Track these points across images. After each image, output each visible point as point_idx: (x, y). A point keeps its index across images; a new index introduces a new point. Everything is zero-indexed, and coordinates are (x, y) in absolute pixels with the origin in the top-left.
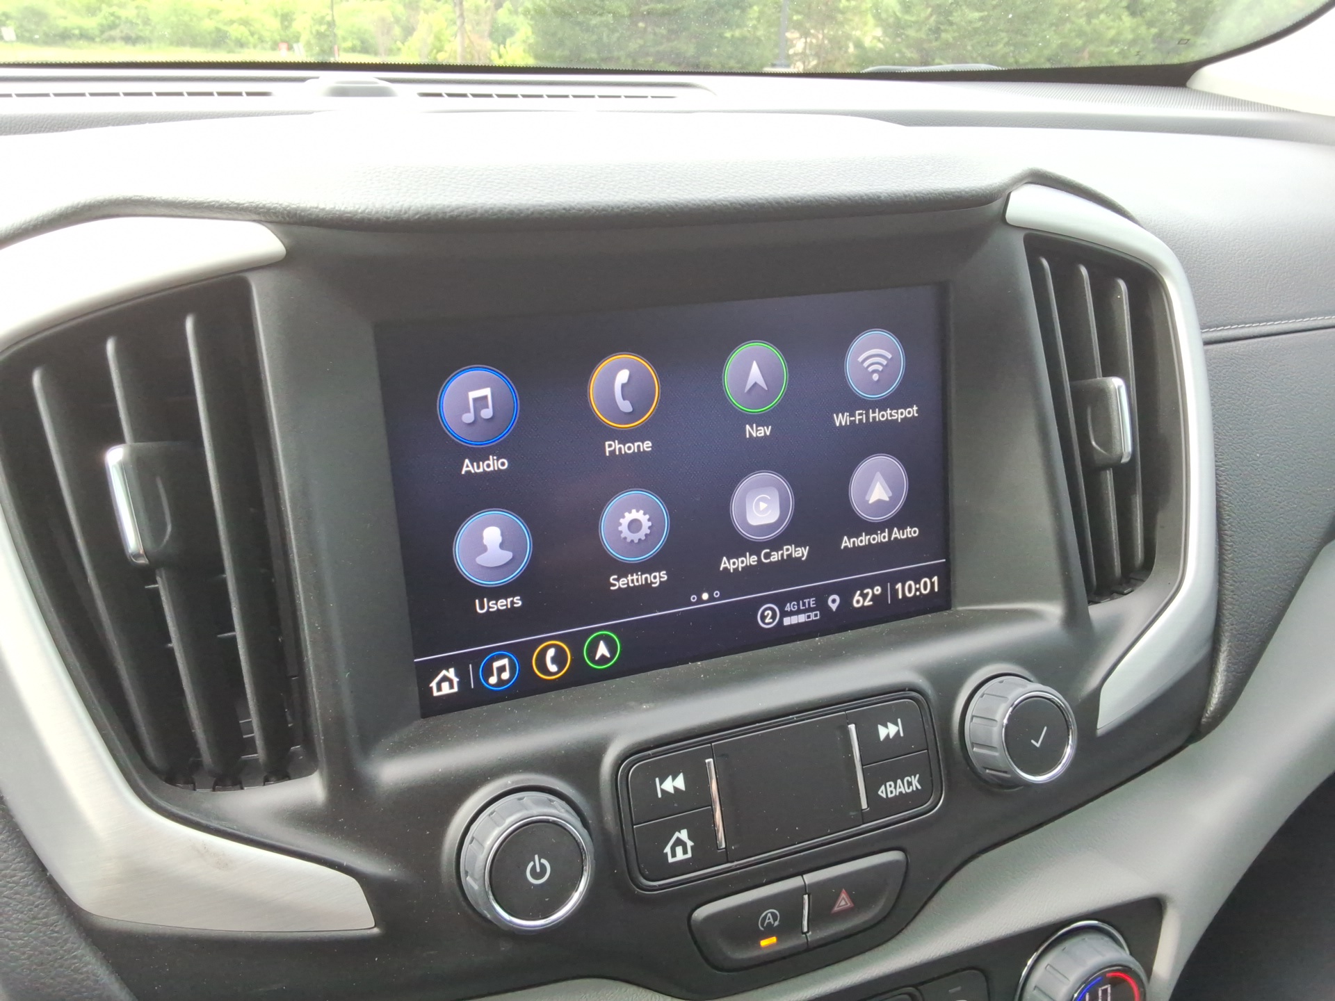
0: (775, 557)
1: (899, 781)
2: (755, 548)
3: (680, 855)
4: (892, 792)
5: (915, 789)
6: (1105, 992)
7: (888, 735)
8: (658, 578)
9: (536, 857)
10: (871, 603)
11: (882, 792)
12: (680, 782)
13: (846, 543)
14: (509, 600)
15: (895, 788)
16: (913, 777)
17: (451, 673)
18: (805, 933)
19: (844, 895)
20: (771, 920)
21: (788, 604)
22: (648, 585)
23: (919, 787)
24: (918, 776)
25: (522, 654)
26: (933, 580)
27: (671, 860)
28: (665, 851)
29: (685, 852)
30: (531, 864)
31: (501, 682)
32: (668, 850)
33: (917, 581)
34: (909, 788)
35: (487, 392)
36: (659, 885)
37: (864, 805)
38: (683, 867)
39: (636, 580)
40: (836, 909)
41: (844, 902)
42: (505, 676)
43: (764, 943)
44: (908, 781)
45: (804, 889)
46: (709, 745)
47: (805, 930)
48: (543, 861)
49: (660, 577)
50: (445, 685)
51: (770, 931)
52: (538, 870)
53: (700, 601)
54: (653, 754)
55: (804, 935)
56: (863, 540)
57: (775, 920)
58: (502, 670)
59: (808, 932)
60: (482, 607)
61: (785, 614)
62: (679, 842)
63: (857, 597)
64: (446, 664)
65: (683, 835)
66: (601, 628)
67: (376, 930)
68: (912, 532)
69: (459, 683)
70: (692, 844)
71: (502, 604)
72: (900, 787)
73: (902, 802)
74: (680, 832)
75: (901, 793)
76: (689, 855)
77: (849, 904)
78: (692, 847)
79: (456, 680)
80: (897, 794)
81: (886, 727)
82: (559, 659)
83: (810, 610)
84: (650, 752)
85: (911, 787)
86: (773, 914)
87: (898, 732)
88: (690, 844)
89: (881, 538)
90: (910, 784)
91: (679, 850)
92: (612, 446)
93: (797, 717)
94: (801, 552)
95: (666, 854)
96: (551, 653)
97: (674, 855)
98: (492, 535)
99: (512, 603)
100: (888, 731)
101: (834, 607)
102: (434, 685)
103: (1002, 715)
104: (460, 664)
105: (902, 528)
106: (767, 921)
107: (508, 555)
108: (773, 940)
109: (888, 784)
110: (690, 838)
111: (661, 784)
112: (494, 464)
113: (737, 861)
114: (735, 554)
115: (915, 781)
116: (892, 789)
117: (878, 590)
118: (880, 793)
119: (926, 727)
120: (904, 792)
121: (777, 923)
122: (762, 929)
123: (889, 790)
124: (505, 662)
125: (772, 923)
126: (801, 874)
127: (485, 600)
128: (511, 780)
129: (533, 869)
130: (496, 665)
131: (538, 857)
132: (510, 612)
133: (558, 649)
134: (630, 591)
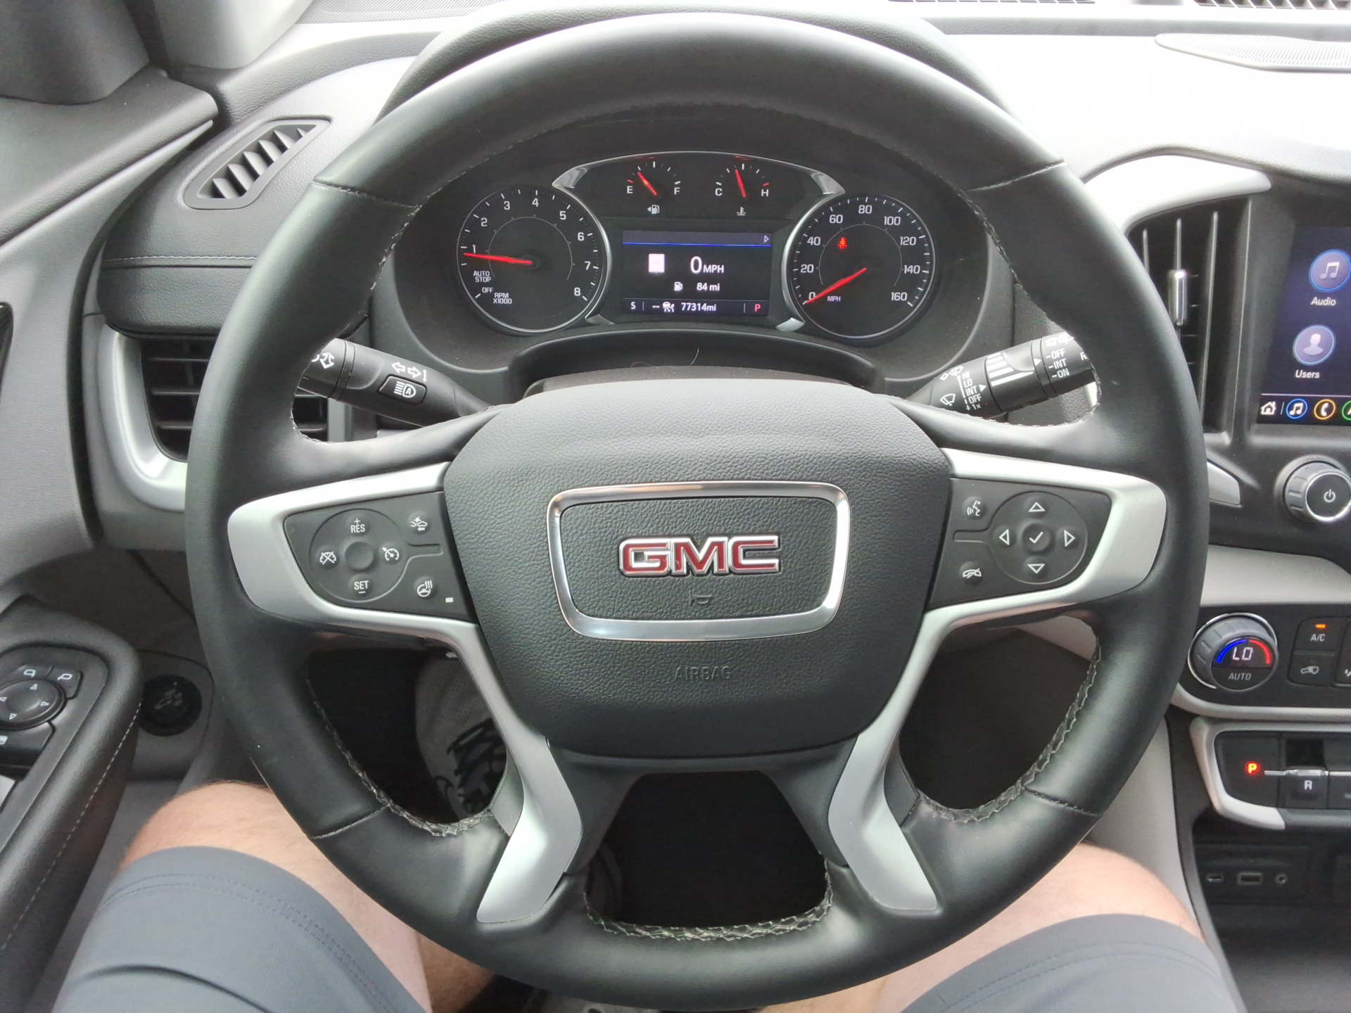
14: (1314, 373)
17: (1273, 404)
25: (1311, 403)
30: (1327, 493)
31: (1296, 415)
35: (1337, 264)
42: (1299, 412)
48: (1334, 494)
50: (1268, 410)
52: (1330, 496)
58: (1298, 409)
60: (1299, 374)
64: (1271, 399)
67: (1240, 506)
69: (1275, 411)
71: (1309, 375)
79: (1274, 408)
82: (1329, 410)
96: (1326, 405)
98: (1316, 338)
99: (1315, 375)
102: (1263, 408)
104: (1279, 401)
107: (1320, 350)
112: (1329, 302)
124: (1301, 405)
127: (1302, 371)
128: (1315, 457)
129: (1328, 495)
130: (1296, 405)
131: (1330, 490)
132: (1312, 380)
133: (1330, 404)
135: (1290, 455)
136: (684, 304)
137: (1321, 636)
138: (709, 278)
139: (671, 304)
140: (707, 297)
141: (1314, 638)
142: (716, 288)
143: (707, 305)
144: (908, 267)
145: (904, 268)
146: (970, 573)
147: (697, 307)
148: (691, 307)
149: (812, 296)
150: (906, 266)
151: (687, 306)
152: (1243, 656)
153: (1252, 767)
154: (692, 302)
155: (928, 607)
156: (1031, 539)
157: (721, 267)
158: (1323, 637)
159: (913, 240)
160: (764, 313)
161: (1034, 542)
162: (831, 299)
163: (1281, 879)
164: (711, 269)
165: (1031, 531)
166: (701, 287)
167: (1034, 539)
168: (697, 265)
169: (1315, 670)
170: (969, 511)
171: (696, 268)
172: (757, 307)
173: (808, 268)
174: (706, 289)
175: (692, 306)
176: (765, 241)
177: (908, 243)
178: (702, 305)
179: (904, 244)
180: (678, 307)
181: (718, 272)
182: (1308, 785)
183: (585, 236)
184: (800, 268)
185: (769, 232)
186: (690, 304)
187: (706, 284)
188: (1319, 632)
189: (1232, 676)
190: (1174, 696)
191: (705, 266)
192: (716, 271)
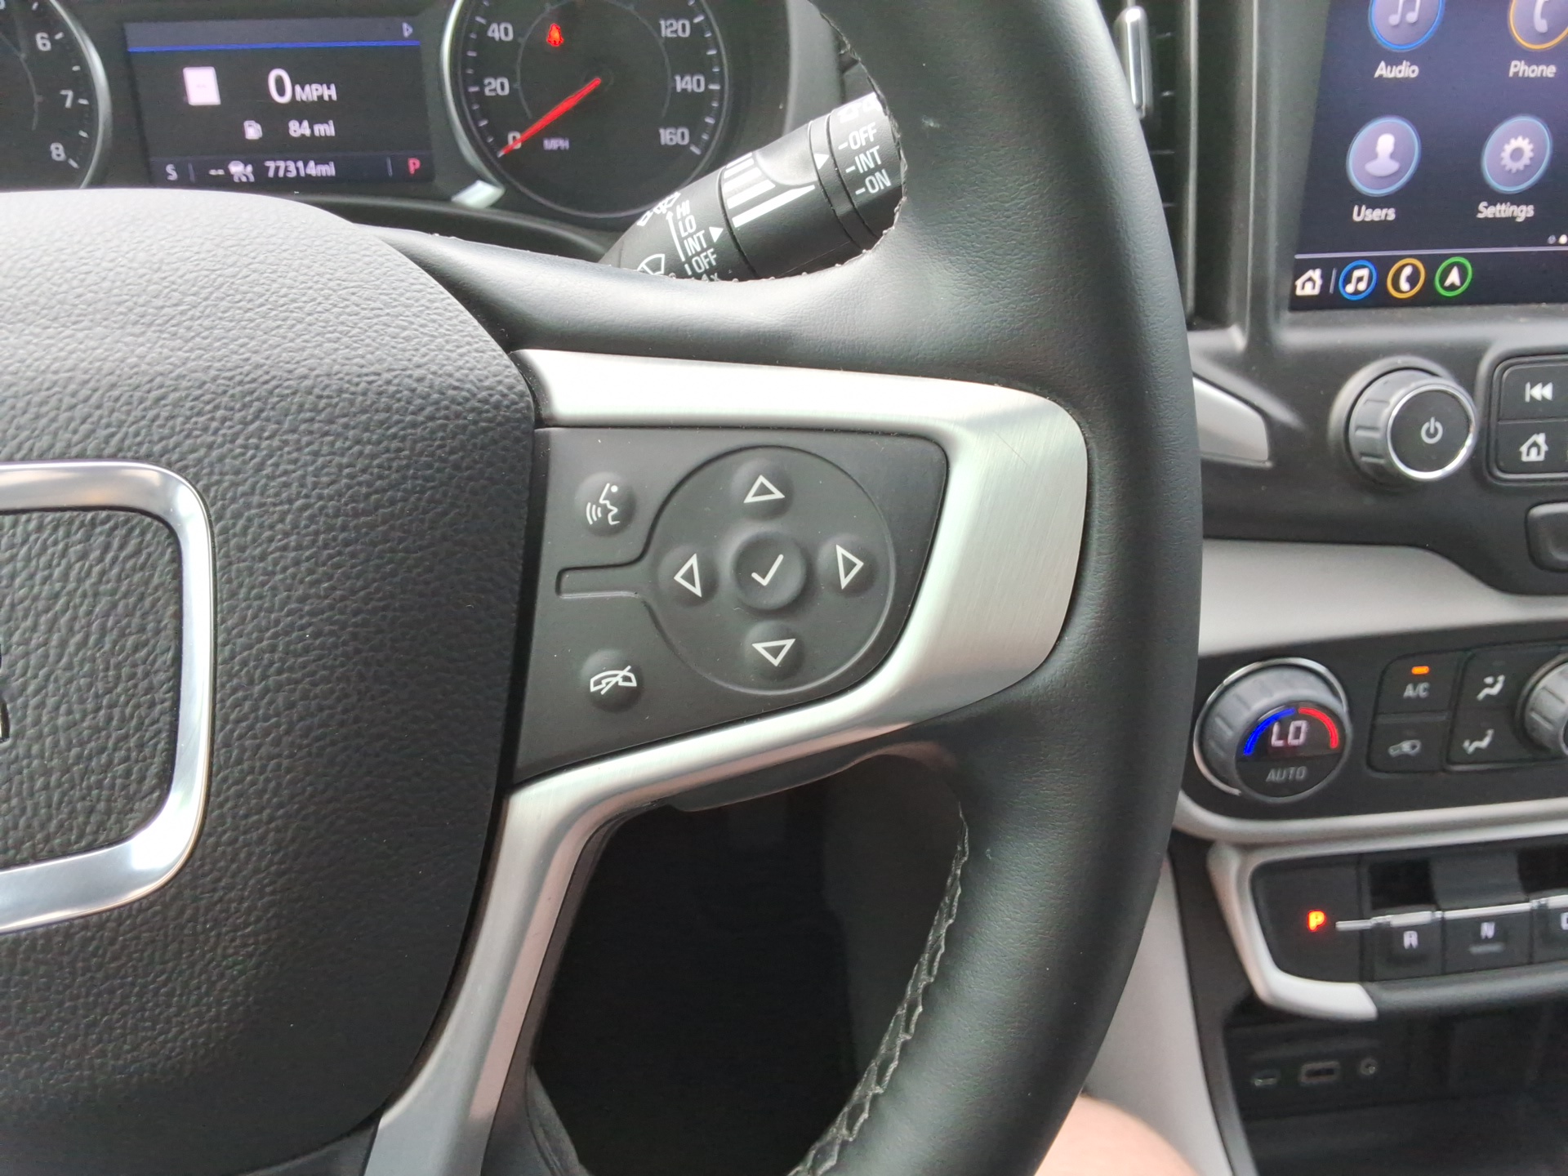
3: (1533, 456)
8: (1525, 212)
12: (1548, 391)
14: (1385, 211)
17: (1316, 274)
22: (1511, 219)
25: (1382, 267)
27: (1524, 458)
28: (1521, 450)
29: (1539, 454)
30: (1427, 426)
31: (1357, 292)
32: (1524, 449)
36: (1510, 479)
38: (1532, 467)
39: (1502, 211)
42: (1362, 286)
48: (1439, 426)
49: (1527, 212)
50: (1309, 285)
52: (1432, 430)
53: (1558, 244)
54: (1528, 361)
58: (1360, 281)
60: (1359, 214)
62: (1535, 444)
64: (1313, 264)
65: (1540, 439)
66: (1458, 255)
67: (1268, 465)
69: (1321, 286)
70: (1547, 448)
71: (1377, 215)
74: (1537, 436)
76: (1541, 457)
78: (1546, 451)
79: (1319, 282)
82: (1413, 280)
84: (1526, 359)
88: (1545, 448)
91: (1534, 451)
92: (1518, 68)
95: (1522, 452)
96: (1407, 271)
97: (1528, 455)
98: (1386, 143)
99: (1386, 215)
102: (1299, 283)
104: (1326, 267)
107: (1394, 166)
110: (1546, 442)
111: (1531, 389)
112: (1407, 71)
124: (1364, 272)
127: (1364, 208)
128: (1400, 360)
129: (1428, 429)
130: (1357, 274)
131: (1433, 420)
132: (1383, 224)
133: (1415, 269)
134: (1495, 221)
135: (1352, 360)
136: (271, 165)
137: (1422, 687)
138: (314, 112)
139: (246, 165)
140: (310, 149)
141: (1409, 692)
142: (326, 129)
143: (316, 164)
144: (682, 79)
145: (675, 81)
146: (609, 679)
147: (297, 169)
148: (286, 170)
149: (514, 139)
150: (678, 78)
151: (277, 169)
152: (1290, 737)
153: (1316, 919)
154: (285, 160)
155: (511, 780)
156: (755, 576)
157: (329, 88)
158: (1425, 690)
159: (684, 26)
160: (426, 175)
161: (765, 582)
162: (551, 144)
163: (1368, 1066)
164: (312, 92)
165: (753, 556)
166: (298, 129)
167: (764, 577)
168: (281, 86)
169: (1414, 747)
170: (592, 514)
171: (281, 91)
172: (414, 164)
173: (497, 86)
174: (307, 132)
175: (286, 167)
176: (406, 34)
177: (676, 31)
178: (305, 166)
179: (669, 35)
180: (260, 171)
181: (326, 98)
182: (1410, 940)
183: (51, 39)
184: (482, 86)
185: (410, 13)
186: (282, 164)
187: (306, 123)
188: (1417, 680)
189: (1274, 776)
190: (1175, 818)
191: (298, 88)
192: (321, 98)
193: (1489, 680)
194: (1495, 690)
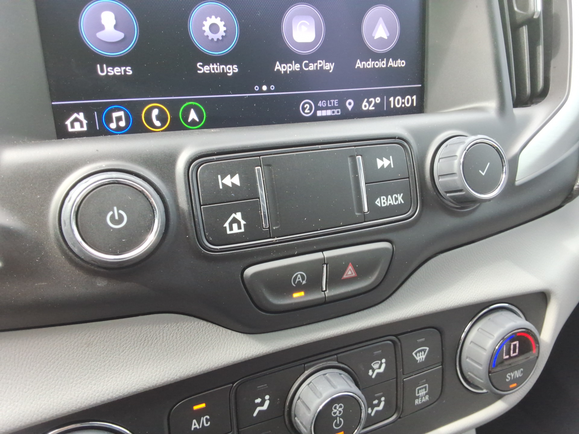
0: (312, 67)
1: (389, 197)
2: (299, 59)
3: (236, 230)
4: (384, 203)
5: (400, 203)
6: (515, 346)
7: (383, 166)
8: (232, 70)
9: (115, 209)
10: (374, 108)
11: (378, 202)
12: (236, 180)
13: (359, 64)
14: (123, 68)
15: (387, 200)
16: (399, 195)
17: (81, 116)
18: (324, 291)
19: (350, 267)
20: (301, 279)
21: (320, 102)
22: (224, 74)
23: (403, 202)
24: (402, 195)
25: (133, 109)
26: (413, 98)
27: (229, 232)
28: (225, 226)
29: (239, 228)
30: (111, 213)
31: (119, 127)
32: (227, 225)
33: (403, 98)
34: (396, 202)
36: (220, 249)
37: (366, 209)
38: (236, 238)
39: (215, 68)
40: (345, 276)
41: (350, 272)
42: (123, 123)
43: (296, 295)
44: (395, 197)
45: (323, 261)
46: (259, 157)
47: (324, 289)
48: (121, 211)
49: (233, 69)
50: (77, 124)
51: (299, 287)
53: (261, 91)
54: (216, 159)
55: (323, 293)
56: (370, 64)
57: (303, 279)
58: (119, 119)
59: (326, 290)
60: (102, 71)
61: (318, 108)
62: (235, 220)
63: (365, 103)
64: (77, 109)
65: (238, 216)
66: (191, 100)
68: (401, 63)
69: (87, 124)
70: (245, 223)
71: (117, 71)
72: (390, 201)
73: (391, 210)
74: (236, 214)
75: (390, 204)
76: (243, 230)
77: (354, 274)
78: (244, 225)
79: (85, 122)
80: (388, 205)
81: (382, 160)
82: (162, 118)
83: (334, 108)
84: (214, 157)
85: (397, 201)
86: (302, 275)
87: (390, 164)
88: (243, 222)
89: (381, 64)
90: (396, 199)
91: (235, 226)
93: (321, 147)
94: (329, 67)
95: (226, 227)
96: (155, 112)
97: (231, 229)
98: (108, 18)
99: (125, 71)
100: (383, 163)
101: (350, 108)
102: (68, 123)
103: (460, 152)
104: (88, 110)
105: (395, 59)
106: (297, 280)
107: (120, 35)
108: (302, 294)
109: (382, 198)
110: (243, 218)
111: (222, 179)
113: (277, 237)
114: (285, 61)
115: (400, 198)
116: (385, 201)
117: (378, 100)
118: (376, 203)
119: (409, 163)
120: (392, 204)
121: (304, 282)
122: (294, 285)
123: (382, 202)
124: (121, 114)
125: (301, 281)
126: (322, 250)
127: (105, 66)
129: (113, 217)
130: (115, 115)
132: (124, 78)
133: (161, 110)
134: (211, 76)
137: (204, 419)
141: (195, 425)
158: (207, 420)
188: (199, 414)
193: (258, 401)
194: (265, 407)
